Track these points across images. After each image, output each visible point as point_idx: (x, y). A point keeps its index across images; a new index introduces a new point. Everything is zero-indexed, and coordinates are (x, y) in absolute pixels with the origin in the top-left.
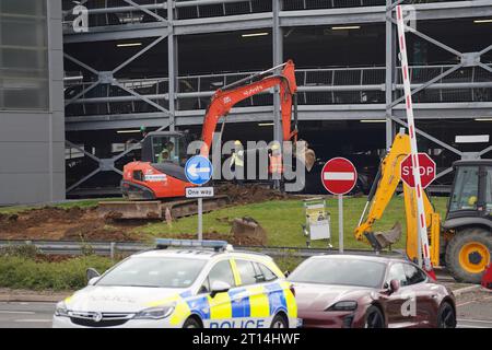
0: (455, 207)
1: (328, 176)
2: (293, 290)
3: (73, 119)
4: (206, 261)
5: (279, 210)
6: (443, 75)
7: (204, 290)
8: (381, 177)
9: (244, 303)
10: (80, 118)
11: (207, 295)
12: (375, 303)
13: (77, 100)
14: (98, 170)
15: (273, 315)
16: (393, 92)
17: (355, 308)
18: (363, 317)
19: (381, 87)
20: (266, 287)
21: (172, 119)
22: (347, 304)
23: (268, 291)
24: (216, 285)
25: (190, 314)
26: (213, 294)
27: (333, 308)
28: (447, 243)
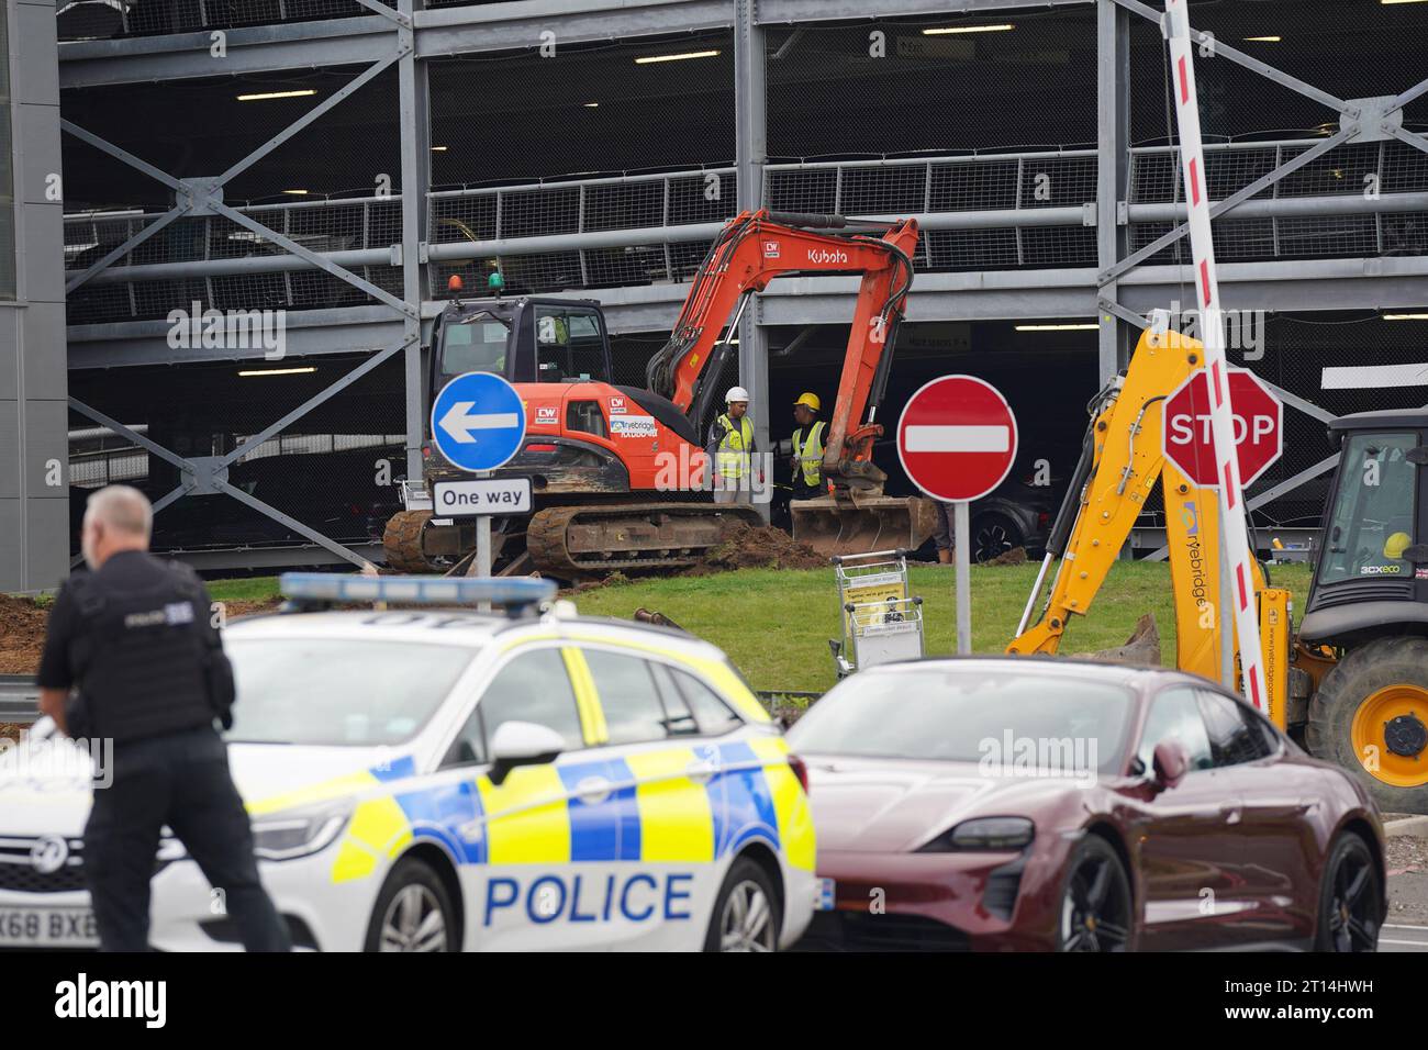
0: (1336, 569)
1: (920, 439)
2: (799, 770)
3: (96, 331)
4: (474, 652)
5: (754, 599)
6: (1281, 171)
7: (461, 754)
8: (1090, 472)
9: (617, 809)
10: (118, 329)
11: (477, 774)
12: (1100, 826)
13: (106, 270)
14: (177, 494)
15: (728, 857)
16: (1120, 229)
17: (1026, 841)
18: (1058, 876)
19: (1083, 213)
20: (701, 753)
21: (412, 327)
22: (995, 829)
23: (709, 767)
24: (511, 738)
25: (408, 841)
26: (501, 769)
27: (947, 841)
28: (1311, 687)
